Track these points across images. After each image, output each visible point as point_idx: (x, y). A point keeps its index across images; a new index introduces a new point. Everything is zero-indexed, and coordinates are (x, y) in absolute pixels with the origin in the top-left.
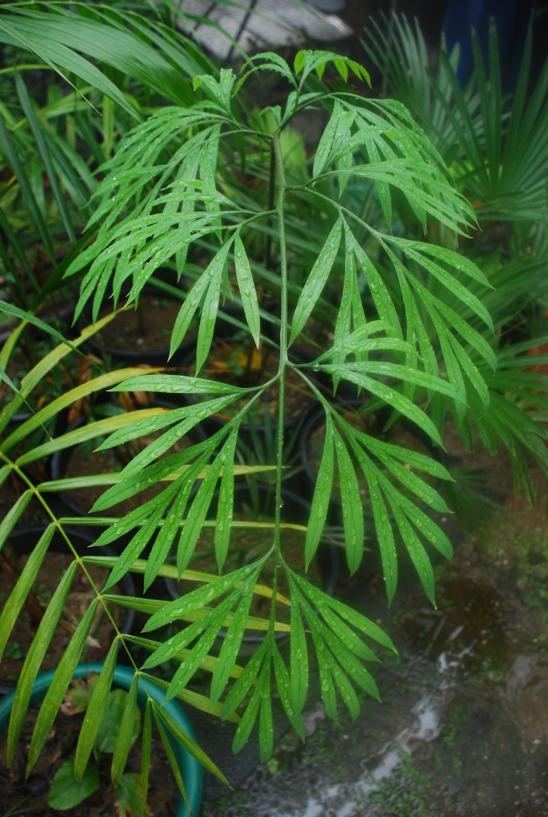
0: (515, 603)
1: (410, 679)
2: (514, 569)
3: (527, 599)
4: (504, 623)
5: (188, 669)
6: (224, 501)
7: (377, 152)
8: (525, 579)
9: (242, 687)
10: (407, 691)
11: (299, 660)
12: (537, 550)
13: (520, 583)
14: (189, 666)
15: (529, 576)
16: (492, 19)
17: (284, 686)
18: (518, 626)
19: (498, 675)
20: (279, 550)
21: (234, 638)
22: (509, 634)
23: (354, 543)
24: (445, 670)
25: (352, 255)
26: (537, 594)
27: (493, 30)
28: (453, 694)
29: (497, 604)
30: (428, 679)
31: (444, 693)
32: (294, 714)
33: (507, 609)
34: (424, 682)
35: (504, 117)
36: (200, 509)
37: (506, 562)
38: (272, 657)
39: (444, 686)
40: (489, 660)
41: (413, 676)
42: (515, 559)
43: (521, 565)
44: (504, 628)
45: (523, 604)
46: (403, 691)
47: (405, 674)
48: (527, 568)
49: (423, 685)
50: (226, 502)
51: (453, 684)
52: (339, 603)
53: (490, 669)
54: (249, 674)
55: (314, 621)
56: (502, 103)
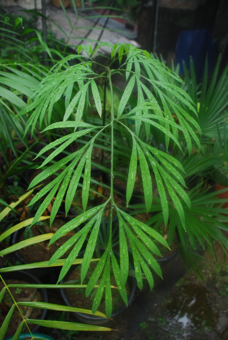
0: (215, 294)
1: (170, 331)
2: (214, 279)
3: (221, 292)
4: (211, 304)
5: (70, 261)
6: (86, 175)
7: (149, 68)
8: (219, 283)
9: (96, 275)
10: (169, 337)
11: (124, 254)
12: (224, 269)
13: (217, 285)
14: (70, 260)
15: (221, 282)
16: (191, 57)
17: (117, 272)
18: (217, 305)
19: (209, 329)
20: (113, 199)
21: (92, 242)
22: (213, 309)
23: (148, 195)
24: (186, 327)
25: (140, 87)
26: (225, 290)
27: (191, 61)
28: (189, 338)
29: (207, 295)
30: (178, 331)
31: (186, 338)
32: (122, 289)
33: (212, 297)
34: (177, 332)
35: (198, 93)
36: (75, 180)
37: (210, 275)
38: (111, 258)
39: (185, 335)
40: (205, 321)
41: (172, 330)
42: (214, 274)
43: (217, 277)
44: (211, 306)
45: (219, 295)
46: (167, 337)
47: (167, 330)
48: (220, 278)
49: (176, 334)
50: (87, 176)
51: (189, 334)
52: (142, 223)
53: (206, 325)
54: (99, 268)
55: (131, 234)
56: (197, 88)
